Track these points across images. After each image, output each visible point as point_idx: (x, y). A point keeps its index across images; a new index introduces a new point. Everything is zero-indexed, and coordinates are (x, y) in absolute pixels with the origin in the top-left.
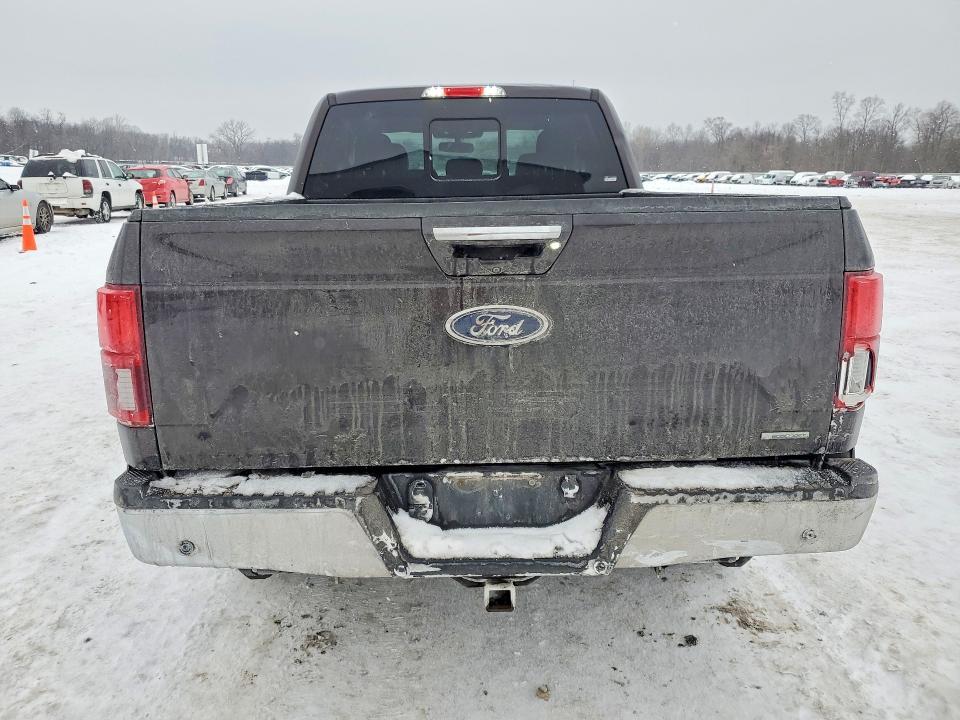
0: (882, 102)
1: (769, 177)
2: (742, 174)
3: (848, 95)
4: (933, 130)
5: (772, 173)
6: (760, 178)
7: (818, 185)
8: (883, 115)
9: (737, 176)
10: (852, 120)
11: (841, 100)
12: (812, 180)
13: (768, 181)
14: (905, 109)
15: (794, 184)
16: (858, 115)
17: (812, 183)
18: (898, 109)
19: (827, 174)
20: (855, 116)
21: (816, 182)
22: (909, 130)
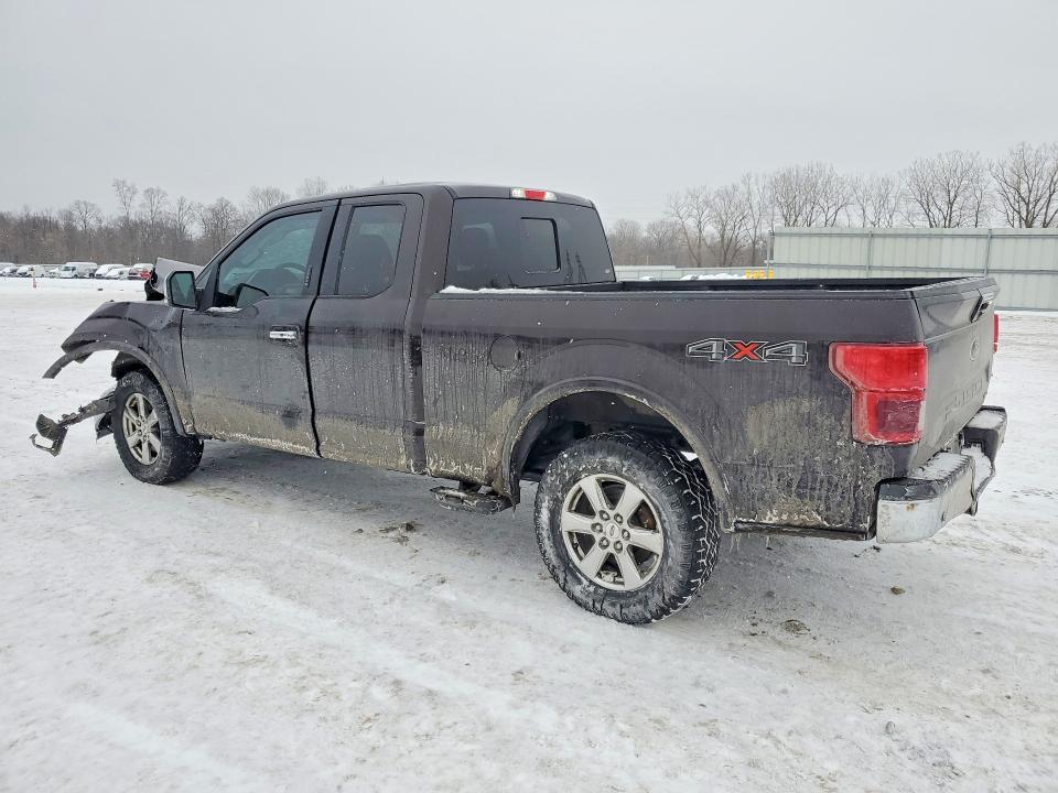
0: (165, 194)
1: (67, 269)
2: (30, 266)
3: (129, 183)
4: (216, 226)
5: (69, 264)
6: (56, 270)
7: (130, 278)
8: (168, 208)
9: (24, 268)
10: (138, 210)
11: (124, 190)
12: (121, 273)
13: (67, 274)
14: (187, 203)
15: (100, 277)
16: (143, 205)
17: (122, 277)
18: (181, 202)
19: (136, 266)
20: (140, 206)
21: (126, 275)
22: (196, 224)
